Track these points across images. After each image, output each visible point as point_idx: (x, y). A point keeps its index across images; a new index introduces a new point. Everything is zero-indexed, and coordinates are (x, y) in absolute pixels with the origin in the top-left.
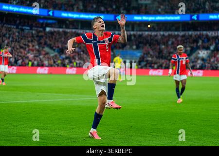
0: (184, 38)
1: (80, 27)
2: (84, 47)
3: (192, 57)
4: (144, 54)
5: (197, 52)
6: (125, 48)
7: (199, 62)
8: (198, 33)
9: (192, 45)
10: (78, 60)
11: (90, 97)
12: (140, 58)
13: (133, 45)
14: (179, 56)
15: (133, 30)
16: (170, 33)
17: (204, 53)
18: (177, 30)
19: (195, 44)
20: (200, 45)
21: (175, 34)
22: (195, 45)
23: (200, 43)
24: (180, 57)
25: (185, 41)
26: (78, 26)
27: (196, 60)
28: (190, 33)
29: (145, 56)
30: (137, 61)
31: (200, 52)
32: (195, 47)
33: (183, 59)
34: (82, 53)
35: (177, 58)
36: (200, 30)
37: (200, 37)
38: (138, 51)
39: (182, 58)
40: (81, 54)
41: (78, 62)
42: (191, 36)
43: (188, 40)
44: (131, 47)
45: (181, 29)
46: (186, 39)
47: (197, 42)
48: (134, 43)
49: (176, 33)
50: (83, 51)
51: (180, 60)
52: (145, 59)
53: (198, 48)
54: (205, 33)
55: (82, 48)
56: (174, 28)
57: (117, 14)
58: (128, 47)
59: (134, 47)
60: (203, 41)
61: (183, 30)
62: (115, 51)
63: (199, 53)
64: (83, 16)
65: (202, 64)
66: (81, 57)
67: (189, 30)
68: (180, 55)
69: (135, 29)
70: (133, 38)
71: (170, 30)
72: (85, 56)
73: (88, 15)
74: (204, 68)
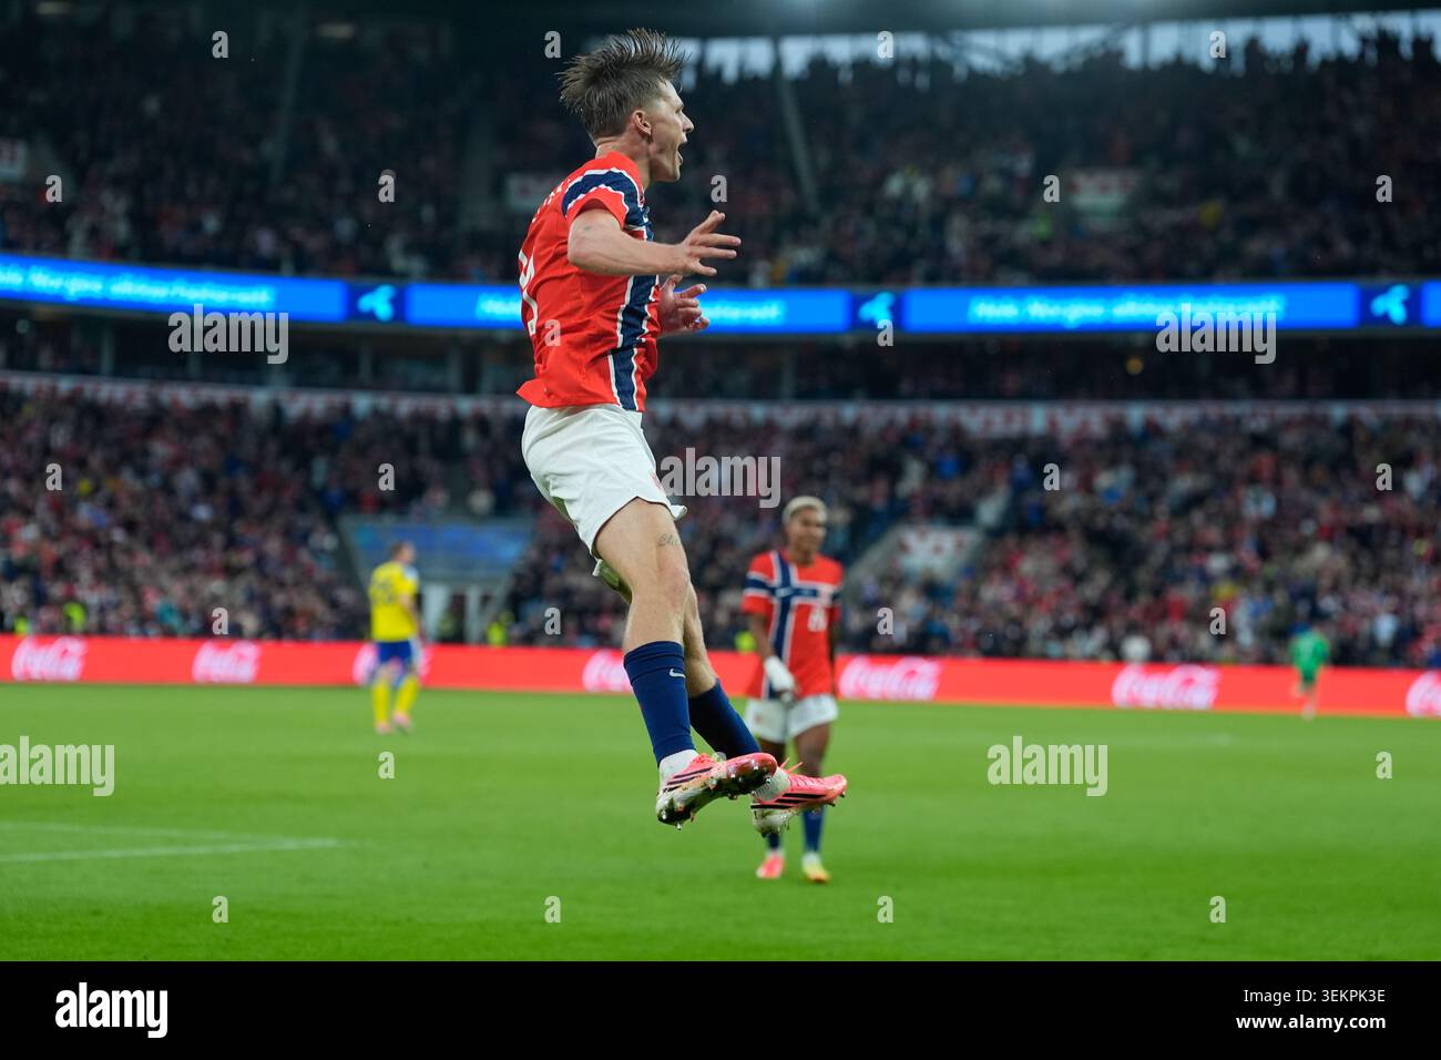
0: (806, 448)
1: (107, 362)
2: (135, 498)
3: (865, 574)
4: (545, 548)
5: (890, 540)
6: (416, 507)
7: (910, 603)
8: (901, 413)
9: (861, 494)
10: (92, 588)
11: (170, 841)
12: (518, 577)
13: (472, 487)
14: (794, 572)
15: (470, 387)
16: (719, 409)
17: (938, 550)
18: (763, 390)
19: (881, 486)
20: (912, 496)
21: (747, 417)
22: (875, 494)
23: (913, 478)
24: (795, 581)
25: (818, 465)
26: (96, 353)
27: (886, 591)
28: (849, 412)
29: (554, 559)
30: (500, 591)
31: (911, 537)
32: (879, 503)
33: (815, 593)
34: (118, 536)
35: (777, 580)
36: (913, 397)
37: (911, 440)
38: (505, 526)
39: (807, 585)
40: (111, 545)
41: (94, 598)
42: (854, 431)
43: (836, 460)
44: (459, 501)
45: (788, 384)
46: (825, 452)
47: (895, 473)
48: (481, 474)
49: (758, 412)
50: (130, 526)
51: (796, 601)
52: (553, 583)
53: (900, 512)
54: (941, 412)
55: (125, 504)
56: (742, 378)
57: (366, 281)
58: (438, 497)
59: (481, 500)
60: (933, 471)
61: (804, 395)
62: (348, 522)
63: (903, 548)
64: (132, 288)
65: (927, 620)
66: (112, 566)
67: (842, 392)
68: (804, 563)
69: (487, 382)
70: (470, 439)
71: (717, 391)
72: (144, 558)
73: (168, 279)
74: (935, 644)
